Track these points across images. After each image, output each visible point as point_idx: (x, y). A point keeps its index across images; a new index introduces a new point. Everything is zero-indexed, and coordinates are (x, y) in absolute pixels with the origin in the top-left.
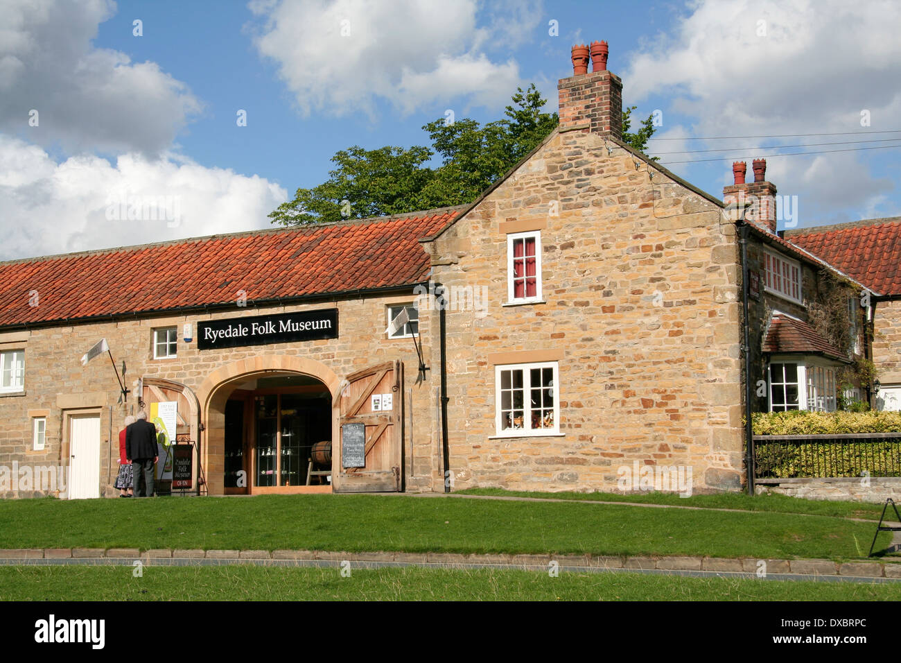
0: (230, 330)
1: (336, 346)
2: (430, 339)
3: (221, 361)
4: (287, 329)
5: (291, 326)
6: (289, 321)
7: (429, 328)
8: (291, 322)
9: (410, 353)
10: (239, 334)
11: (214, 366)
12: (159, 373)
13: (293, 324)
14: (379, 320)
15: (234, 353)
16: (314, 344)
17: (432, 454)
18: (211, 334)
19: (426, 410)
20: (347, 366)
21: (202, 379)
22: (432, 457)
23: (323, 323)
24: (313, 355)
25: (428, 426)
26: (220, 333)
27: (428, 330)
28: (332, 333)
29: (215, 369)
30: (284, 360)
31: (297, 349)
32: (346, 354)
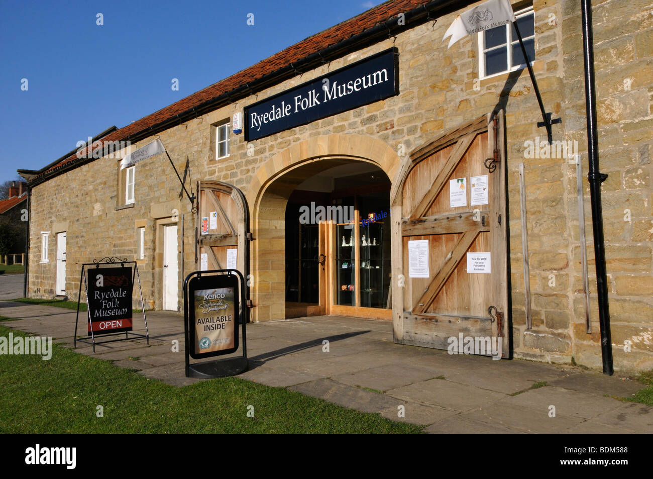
0: (273, 111)
1: (396, 108)
2: (561, 63)
3: (267, 154)
4: (333, 96)
5: (337, 90)
6: (335, 84)
7: (559, 42)
8: (337, 85)
9: (519, 98)
10: (282, 115)
11: (261, 161)
12: (217, 174)
13: (339, 87)
14: (462, 50)
15: (280, 140)
16: (366, 110)
17: (570, 289)
18: (257, 120)
19: (556, 201)
20: (411, 138)
21: (251, 177)
22: (571, 296)
23: (378, 76)
24: (364, 128)
25: (561, 234)
26: (264, 118)
27: (555, 47)
28: (389, 89)
29: (263, 163)
30: (332, 142)
31: (346, 123)
32: (411, 119)
